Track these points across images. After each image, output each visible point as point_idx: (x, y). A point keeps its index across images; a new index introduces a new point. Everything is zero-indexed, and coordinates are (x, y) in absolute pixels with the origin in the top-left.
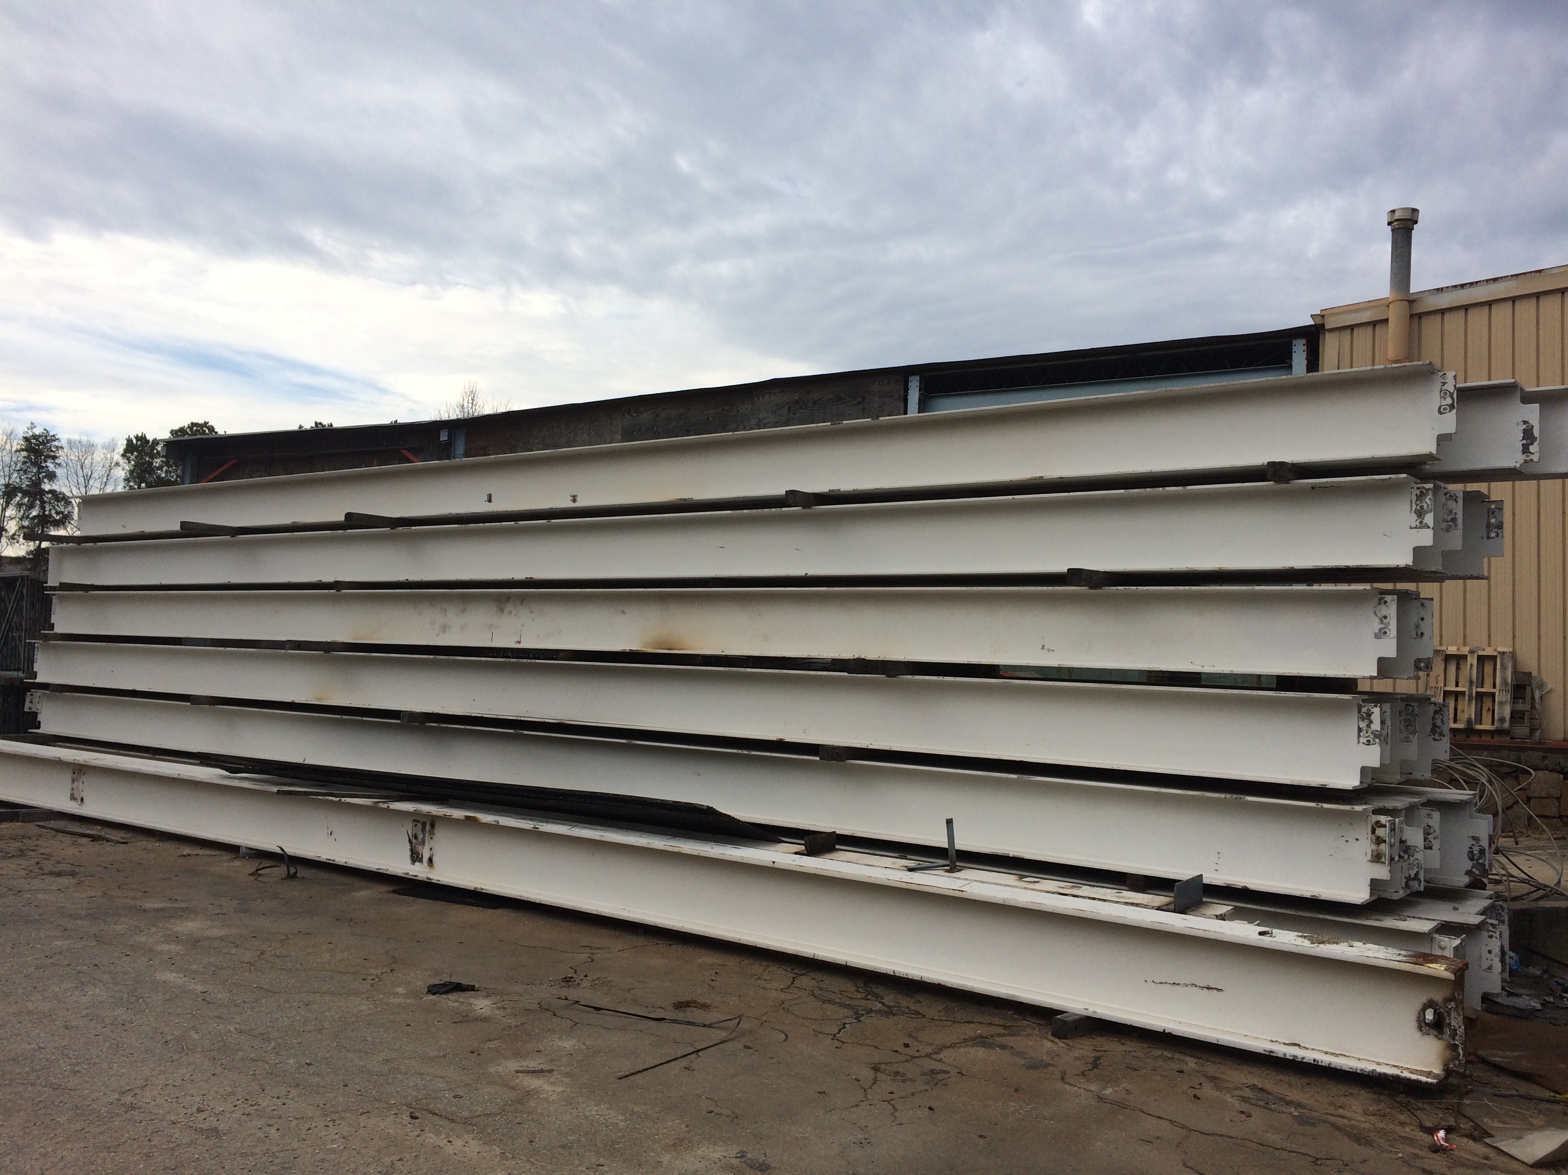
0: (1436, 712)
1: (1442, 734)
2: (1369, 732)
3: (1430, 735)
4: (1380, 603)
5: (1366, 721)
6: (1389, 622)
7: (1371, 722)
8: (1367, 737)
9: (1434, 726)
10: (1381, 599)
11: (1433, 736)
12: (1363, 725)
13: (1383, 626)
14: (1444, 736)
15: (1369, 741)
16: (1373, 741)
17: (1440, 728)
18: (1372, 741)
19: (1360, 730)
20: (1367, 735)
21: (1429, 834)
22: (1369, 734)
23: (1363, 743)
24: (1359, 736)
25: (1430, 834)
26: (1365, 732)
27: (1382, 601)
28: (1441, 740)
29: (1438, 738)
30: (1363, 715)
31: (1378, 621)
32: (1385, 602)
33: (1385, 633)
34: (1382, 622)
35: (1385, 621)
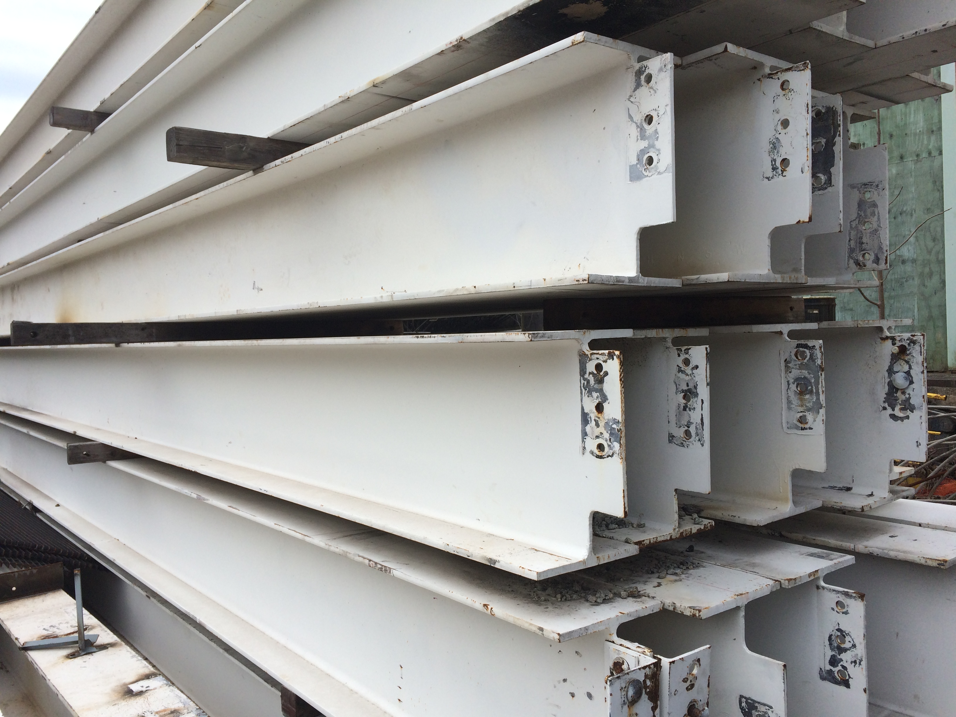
0: (895, 358)
1: (908, 406)
2: (602, 424)
3: (885, 409)
4: (638, 85)
5: (595, 395)
6: (656, 132)
7: (604, 398)
8: (597, 437)
9: (893, 389)
10: (639, 73)
11: (889, 411)
12: (590, 406)
13: (644, 144)
14: (912, 409)
15: (600, 447)
16: (609, 446)
17: (904, 393)
18: (607, 449)
19: (585, 419)
20: (597, 431)
21: (842, 650)
22: (602, 429)
23: (592, 453)
24: (585, 434)
25: (845, 650)
26: (593, 423)
27: (643, 77)
28: (908, 417)
29: (901, 415)
30: (588, 382)
31: (634, 132)
32: (649, 79)
33: (650, 161)
34: (643, 136)
35: (649, 129)
